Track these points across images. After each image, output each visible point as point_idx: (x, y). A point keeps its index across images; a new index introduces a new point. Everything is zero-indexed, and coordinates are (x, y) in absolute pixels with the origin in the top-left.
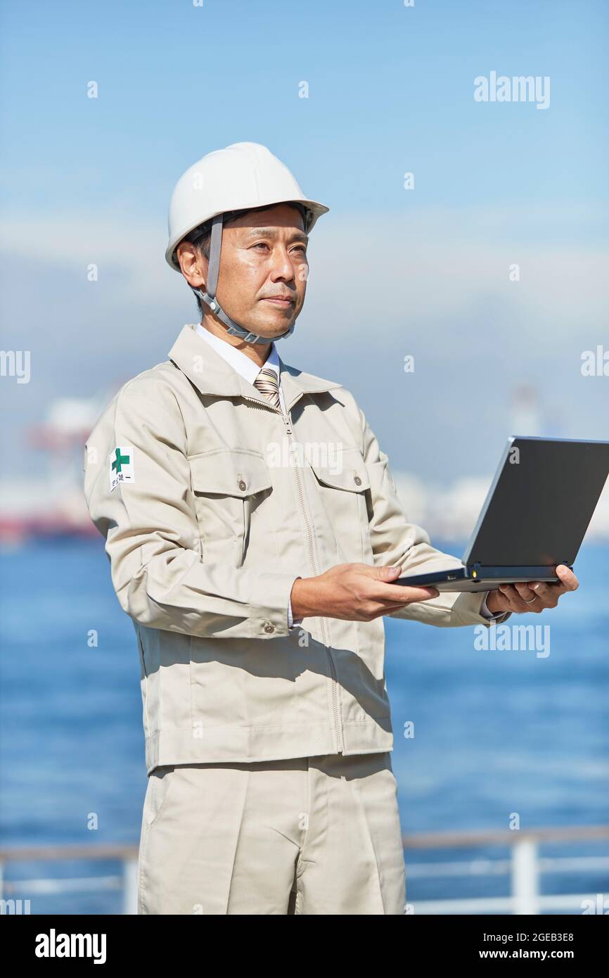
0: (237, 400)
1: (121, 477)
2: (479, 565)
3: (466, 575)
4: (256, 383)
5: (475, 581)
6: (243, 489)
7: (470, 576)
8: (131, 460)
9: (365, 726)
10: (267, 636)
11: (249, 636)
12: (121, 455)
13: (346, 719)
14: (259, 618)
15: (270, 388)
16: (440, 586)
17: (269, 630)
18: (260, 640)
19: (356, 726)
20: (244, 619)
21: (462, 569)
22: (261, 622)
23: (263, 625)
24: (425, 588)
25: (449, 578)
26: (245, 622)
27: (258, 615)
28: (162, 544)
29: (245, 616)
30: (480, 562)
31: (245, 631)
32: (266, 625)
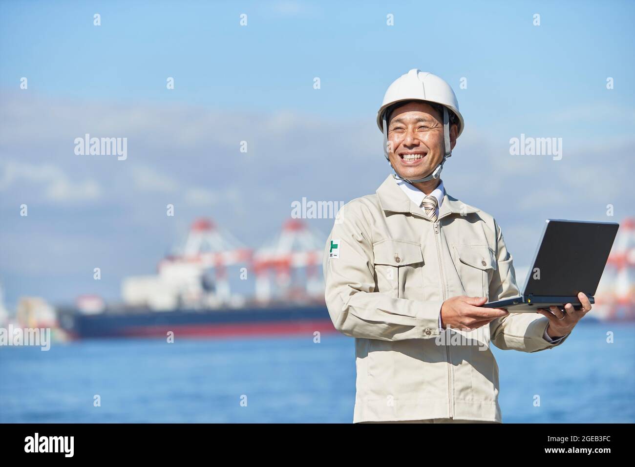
0: (408, 214)
1: (331, 255)
2: (532, 295)
3: (523, 301)
4: (422, 205)
5: (530, 305)
6: (398, 262)
7: (526, 302)
8: (338, 247)
9: (472, 405)
10: (427, 337)
11: (416, 337)
12: (333, 244)
13: (458, 398)
14: (422, 326)
15: (431, 207)
16: (509, 308)
17: (429, 333)
18: (423, 339)
19: (465, 403)
20: (412, 327)
21: (521, 298)
22: (423, 328)
23: (424, 331)
24: (501, 309)
25: (514, 303)
26: (413, 329)
27: (421, 324)
28: (351, 290)
29: (414, 325)
30: (532, 294)
31: (414, 334)
32: (426, 330)
